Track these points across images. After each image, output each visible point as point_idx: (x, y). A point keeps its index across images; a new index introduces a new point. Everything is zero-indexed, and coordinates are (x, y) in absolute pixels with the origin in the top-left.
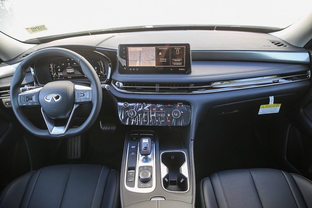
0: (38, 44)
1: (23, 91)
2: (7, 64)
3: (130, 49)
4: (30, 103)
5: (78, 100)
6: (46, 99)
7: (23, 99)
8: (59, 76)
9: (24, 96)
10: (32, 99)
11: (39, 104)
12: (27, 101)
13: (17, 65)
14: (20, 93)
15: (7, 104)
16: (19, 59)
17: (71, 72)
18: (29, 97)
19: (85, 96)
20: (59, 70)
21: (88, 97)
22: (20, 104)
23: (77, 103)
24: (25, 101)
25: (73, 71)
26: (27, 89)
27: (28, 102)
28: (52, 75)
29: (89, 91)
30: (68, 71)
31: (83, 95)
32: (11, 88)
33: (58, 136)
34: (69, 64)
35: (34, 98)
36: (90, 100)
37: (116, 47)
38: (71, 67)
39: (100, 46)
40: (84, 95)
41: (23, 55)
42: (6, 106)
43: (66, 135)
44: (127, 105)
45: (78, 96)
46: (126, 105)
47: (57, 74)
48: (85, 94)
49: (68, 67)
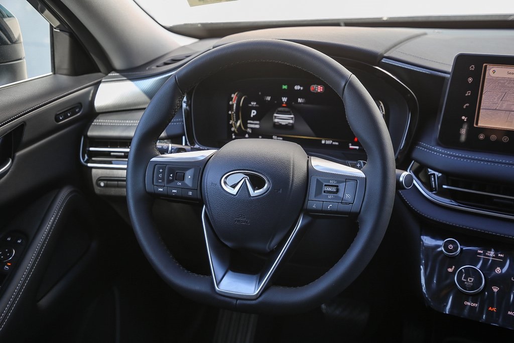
0: (201, 38)
1: (163, 151)
2: (124, 76)
3: (494, 72)
4: (175, 188)
5: (314, 203)
6: (225, 183)
7: (160, 173)
8: (249, 130)
9: (163, 165)
10: (183, 178)
11: (199, 197)
12: (169, 181)
13: (148, 83)
14: (156, 156)
15: (102, 184)
16: (154, 69)
17: (284, 122)
18: (177, 171)
19: (340, 194)
20: (254, 113)
21: (348, 197)
22: (149, 188)
23: (308, 213)
24: (163, 180)
25: (291, 121)
26: (170, 149)
27: (172, 185)
28: (231, 126)
29: (355, 179)
30: (276, 120)
31: (334, 189)
32: (134, 143)
33: (234, 302)
34: (284, 99)
35: (189, 176)
36: (355, 208)
37: (447, 65)
38: (287, 109)
39: (393, 54)
40: (338, 191)
41: (166, 60)
42: (97, 190)
43: (261, 303)
44: (456, 249)
45: (319, 192)
46: (451, 247)
47: (245, 124)
48: (342, 186)
49: (280, 109)
